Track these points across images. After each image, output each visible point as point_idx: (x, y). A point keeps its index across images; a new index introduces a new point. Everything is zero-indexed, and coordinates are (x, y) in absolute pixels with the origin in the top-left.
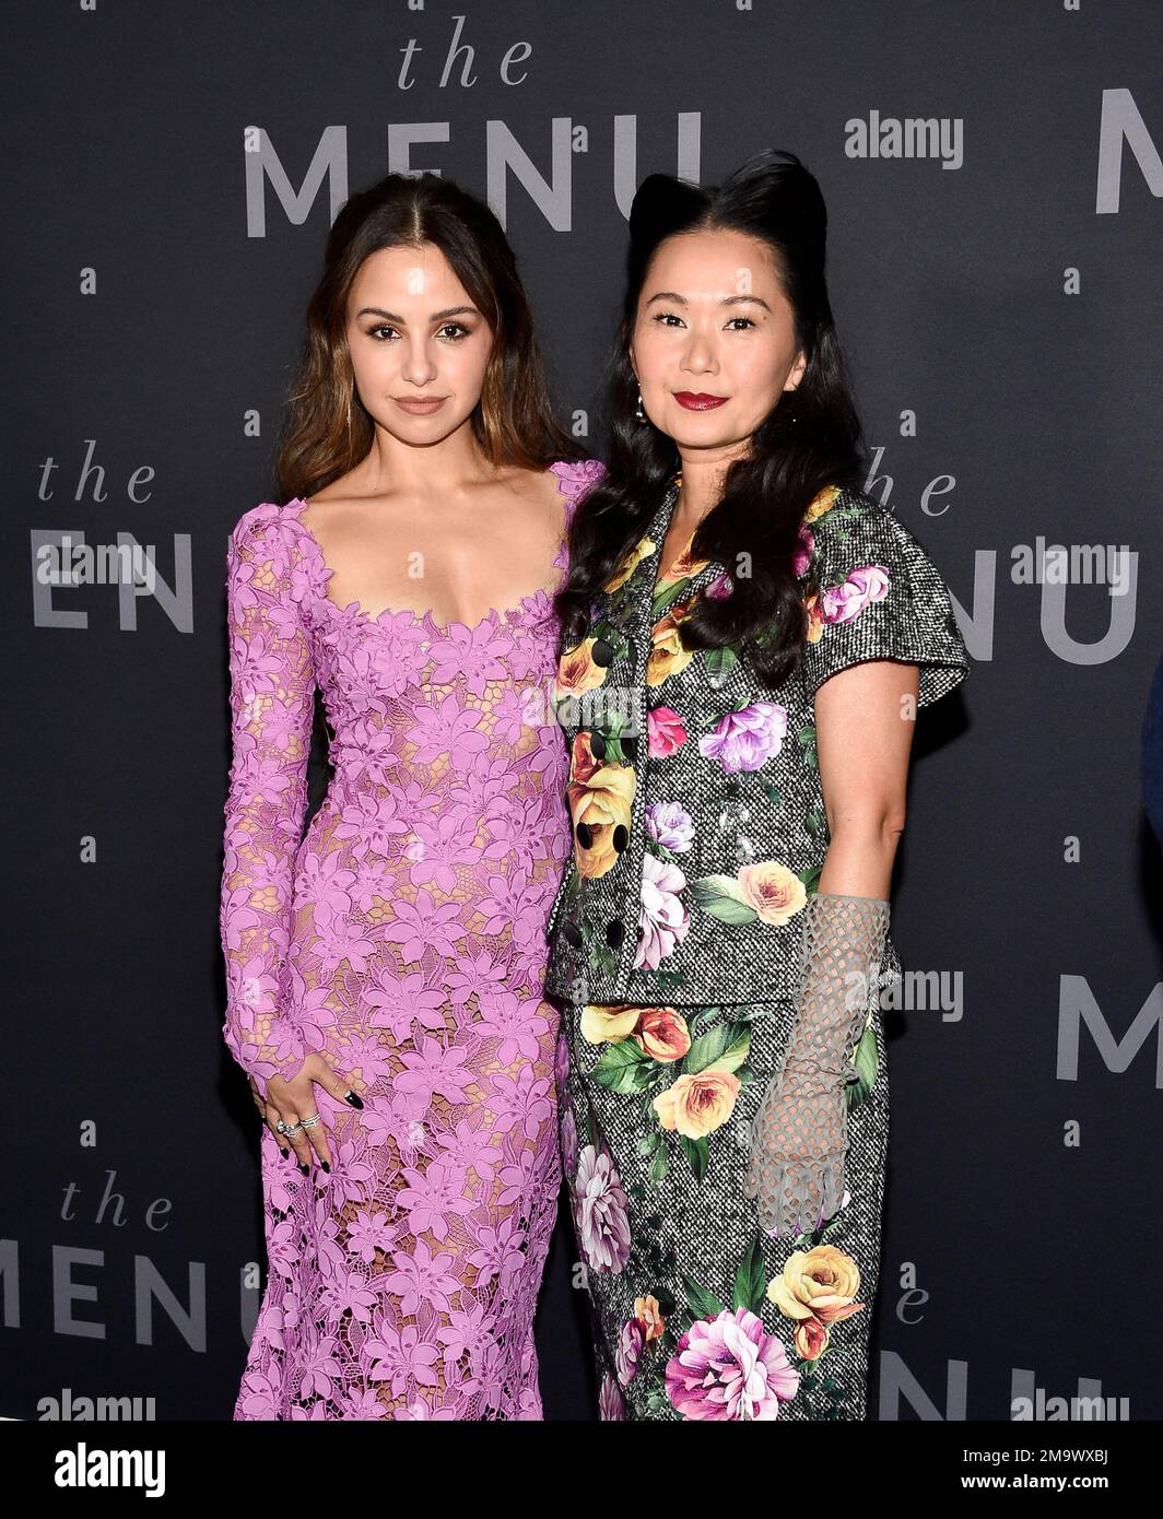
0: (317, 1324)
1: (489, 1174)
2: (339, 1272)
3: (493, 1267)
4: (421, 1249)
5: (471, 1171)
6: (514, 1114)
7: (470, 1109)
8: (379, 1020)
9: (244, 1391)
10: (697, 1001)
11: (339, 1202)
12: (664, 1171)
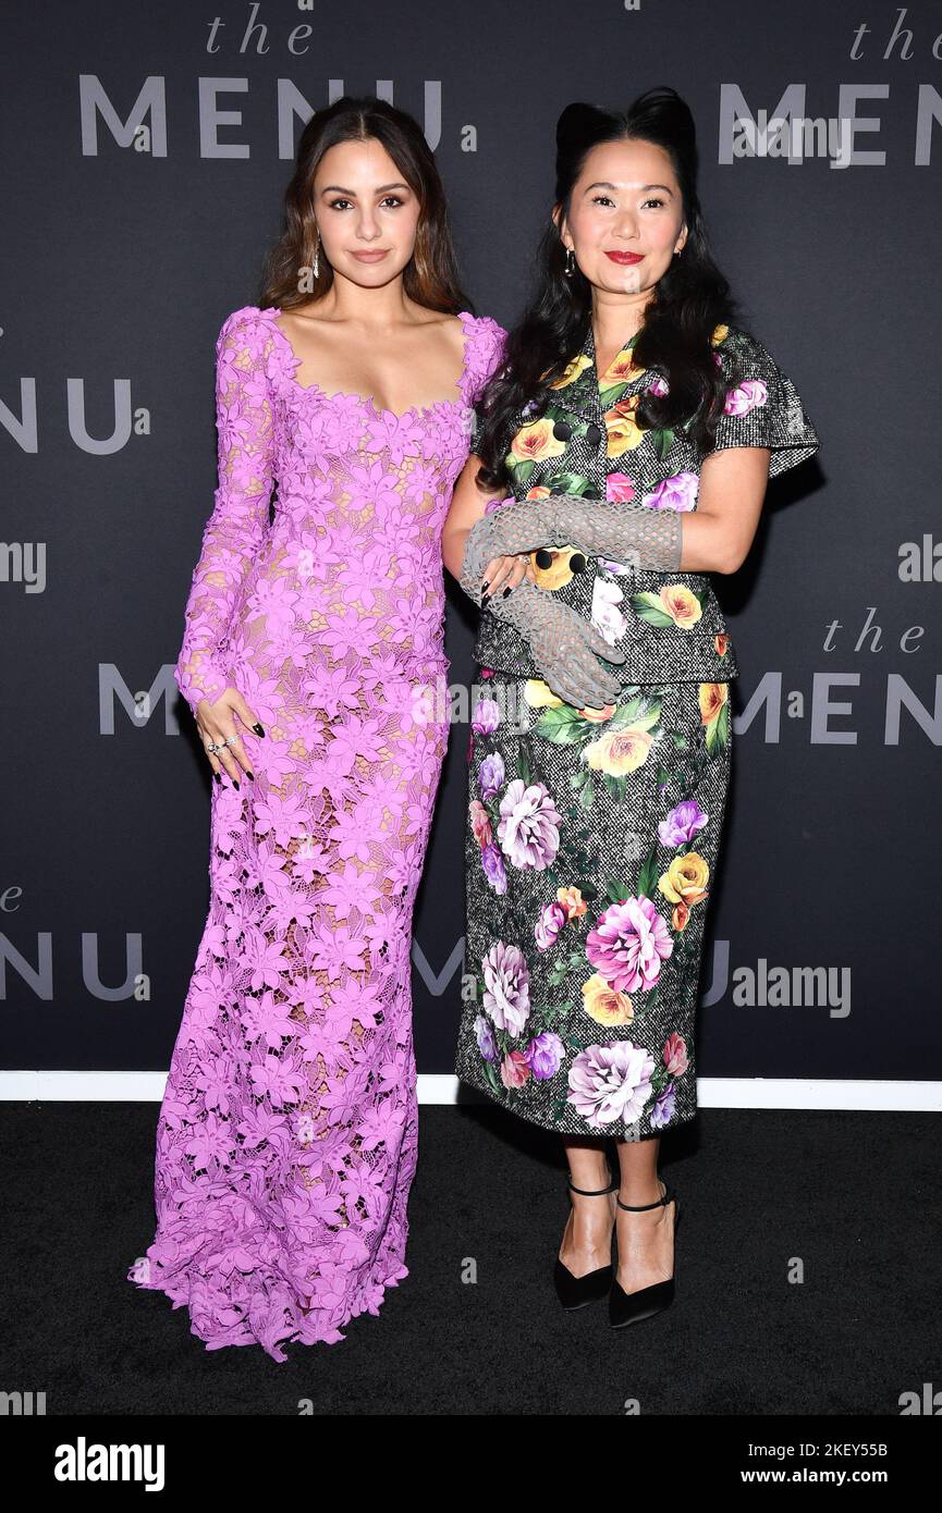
0: (267, 934)
1: (398, 811)
2: (285, 892)
3: (404, 880)
4: (350, 871)
5: (385, 810)
6: (414, 767)
7: (382, 765)
8: (317, 702)
9: (193, 989)
10: (634, 681)
11: (283, 840)
12: (591, 799)
